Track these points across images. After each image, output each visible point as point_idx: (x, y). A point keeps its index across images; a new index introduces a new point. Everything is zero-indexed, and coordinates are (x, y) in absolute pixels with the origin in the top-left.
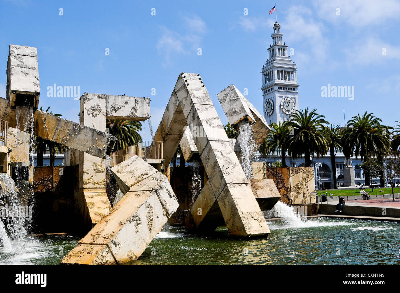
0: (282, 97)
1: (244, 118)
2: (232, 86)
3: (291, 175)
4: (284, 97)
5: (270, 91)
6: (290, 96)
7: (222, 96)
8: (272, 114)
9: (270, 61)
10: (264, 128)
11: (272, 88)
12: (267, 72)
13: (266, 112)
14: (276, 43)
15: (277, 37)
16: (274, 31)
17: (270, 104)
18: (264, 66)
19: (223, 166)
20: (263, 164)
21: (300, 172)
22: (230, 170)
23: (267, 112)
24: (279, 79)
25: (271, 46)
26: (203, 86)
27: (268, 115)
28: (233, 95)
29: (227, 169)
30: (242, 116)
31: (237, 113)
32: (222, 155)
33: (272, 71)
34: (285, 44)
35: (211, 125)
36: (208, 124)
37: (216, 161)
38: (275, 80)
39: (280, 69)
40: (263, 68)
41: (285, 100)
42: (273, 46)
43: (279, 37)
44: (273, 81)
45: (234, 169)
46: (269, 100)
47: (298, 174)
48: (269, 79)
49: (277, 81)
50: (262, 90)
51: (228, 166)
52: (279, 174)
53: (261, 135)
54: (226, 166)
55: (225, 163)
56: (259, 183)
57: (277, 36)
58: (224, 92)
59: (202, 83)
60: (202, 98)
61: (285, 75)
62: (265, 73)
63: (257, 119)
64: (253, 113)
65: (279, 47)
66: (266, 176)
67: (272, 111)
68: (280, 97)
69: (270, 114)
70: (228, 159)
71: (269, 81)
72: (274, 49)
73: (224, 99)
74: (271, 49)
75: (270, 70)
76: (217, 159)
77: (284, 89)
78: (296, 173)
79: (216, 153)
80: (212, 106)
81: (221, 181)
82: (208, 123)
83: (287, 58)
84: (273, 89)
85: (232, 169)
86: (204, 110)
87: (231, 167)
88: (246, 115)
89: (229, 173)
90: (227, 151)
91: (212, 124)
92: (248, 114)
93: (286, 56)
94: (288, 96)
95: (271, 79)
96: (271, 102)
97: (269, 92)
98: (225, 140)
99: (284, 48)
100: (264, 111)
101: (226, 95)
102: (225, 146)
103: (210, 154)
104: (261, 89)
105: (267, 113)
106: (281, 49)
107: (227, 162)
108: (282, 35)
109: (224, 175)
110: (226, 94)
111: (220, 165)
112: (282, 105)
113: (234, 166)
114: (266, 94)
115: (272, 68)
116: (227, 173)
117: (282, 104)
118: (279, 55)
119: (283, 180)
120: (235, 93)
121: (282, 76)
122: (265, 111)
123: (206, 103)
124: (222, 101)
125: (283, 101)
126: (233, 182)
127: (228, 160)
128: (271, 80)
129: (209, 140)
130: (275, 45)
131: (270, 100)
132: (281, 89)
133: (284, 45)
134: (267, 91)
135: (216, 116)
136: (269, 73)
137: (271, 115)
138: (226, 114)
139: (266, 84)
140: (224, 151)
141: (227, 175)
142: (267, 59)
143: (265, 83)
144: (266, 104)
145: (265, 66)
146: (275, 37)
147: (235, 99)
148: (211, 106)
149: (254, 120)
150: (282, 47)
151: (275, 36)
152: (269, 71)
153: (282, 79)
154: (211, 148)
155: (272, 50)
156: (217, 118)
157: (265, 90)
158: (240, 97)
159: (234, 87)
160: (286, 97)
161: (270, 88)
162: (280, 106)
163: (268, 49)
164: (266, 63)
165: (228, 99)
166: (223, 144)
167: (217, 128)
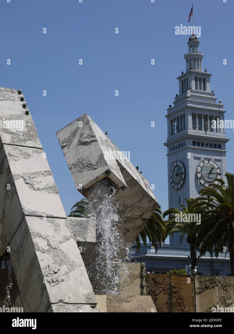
0: (199, 158)
1: (105, 176)
2: (85, 116)
3: (197, 291)
4: (203, 159)
5: (179, 147)
6: (213, 158)
7: (65, 135)
8: (182, 186)
9: (180, 97)
11: (182, 142)
12: (175, 116)
13: (171, 183)
14: (191, 69)
15: (194, 59)
16: (188, 50)
17: (179, 169)
18: (170, 106)
19: (48, 266)
20: (140, 268)
21: (213, 287)
22: (60, 276)
23: (174, 182)
24: (194, 128)
25: (183, 73)
26: (27, 113)
27: (176, 187)
28: (87, 132)
29: (55, 273)
30: (99, 172)
31: (91, 166)
32: (49, 245)
33: (184, 115)
34: (206, 71)
35: (32, 186)
36: (27, 183)
37: (35, 257)
38: (189, 130)
39: (197, 112)
40: (169, 110)
41: (204, 163)
42: (186, 74)
43: (199, 58)
44: (185, 131)
45: (71, 274)
46: (177, 162)
47: (210, 289)
48: (178, 127)
49: (191, 131)
50: (167, 146)
51: (59, 268)
52: (175, 287)
54: (54, 267)
55: (53, 261)
56: (124, 304)
57: (194, 57)
58: (68, 128)
59: (24, 106)
60: (21, 134)
61: (205, 123)
62: (172, 118)
63: (132, 182)
64: (123, 169)
65: (197, 76)
66: (145, 291)
67: (182, 181)
68: (196, 158)
69: (179, 186)
70: (59, 254)
71: (178, 131)
72: (187, 79)
73: (69, 141)
74: (183, 79)
75: (181, 114)
76: (38, 253)
77: (202, 145)
78: (207, 288)
79: (36, 240)
80: (39, 151)
81: (41, 299)
82: (28, 181)
83: (208, 94)
84: (185, 144)
85: (66, 273)
86: (22, 156)
87: (64, 268)
88: (108, 172)
89: (58, 281)
90: (59, 237)
91: (35, 183)
92: (112, 170)
93: (208, 90)
94: (209, 157)
95: (182, 127)
96: (181, 165)
97: (178, 149)
98: (61, 217)
99: (204, 77)
100: (169, 180)
101: (74, 134)
102: (57, 228)
103: (25, 243)
104: (165, 144)
105: (173, 185)
106: (200, 79)
107: (57, 258)
108: (202, 57)
109: (47, 285)
110: (73, 130)
111: (42, 265)
112: (199, 173)
113: (72, 266)
114: (172, 152)
115: (184, 109)
116: (55, 280)
117: (199, 169)
118: (196, 88)
119: (181, 299)
120: (90, 129)
121: (200, 123)
122: (171, 180)
123: (29, 143)
124: (65, 144)
125: (202, 164)
126: (64, 301)
127: (59, 256)
128: (182, 130)
129: (26, 213)
130: (189, 72)
131: (179, 163)
132: (198, 144)
133: (204, 72)
134: (174, 147)
135: (46, 170)
136: (178, 118)
137: (180, 188)
138: (71, 168)
139: (173, 136)
140: (53, 237)
141: (54, 286)
142: (177, 95)
143: (172, 134)
144: (172, 170)
145: (173, 105)
146: (190, 59)
147: (89, 140)
148: (38, 150)
149: (124, 181)
150: (200, 76)
151: (190, 57)
152: (178, 115)
153: (200, 129)
154: (27, 229)
155: (185, 80)
156: (48, 173)
157: (172, 146)
158: (98, 138)
159: (90, 119)
160: (205, 159)
161: (180, 143)
162: (197, 173)
163: (178, 78)
164: (174, 100)
165: (76, 141)
166: (52, 223)
167: (44, 192)
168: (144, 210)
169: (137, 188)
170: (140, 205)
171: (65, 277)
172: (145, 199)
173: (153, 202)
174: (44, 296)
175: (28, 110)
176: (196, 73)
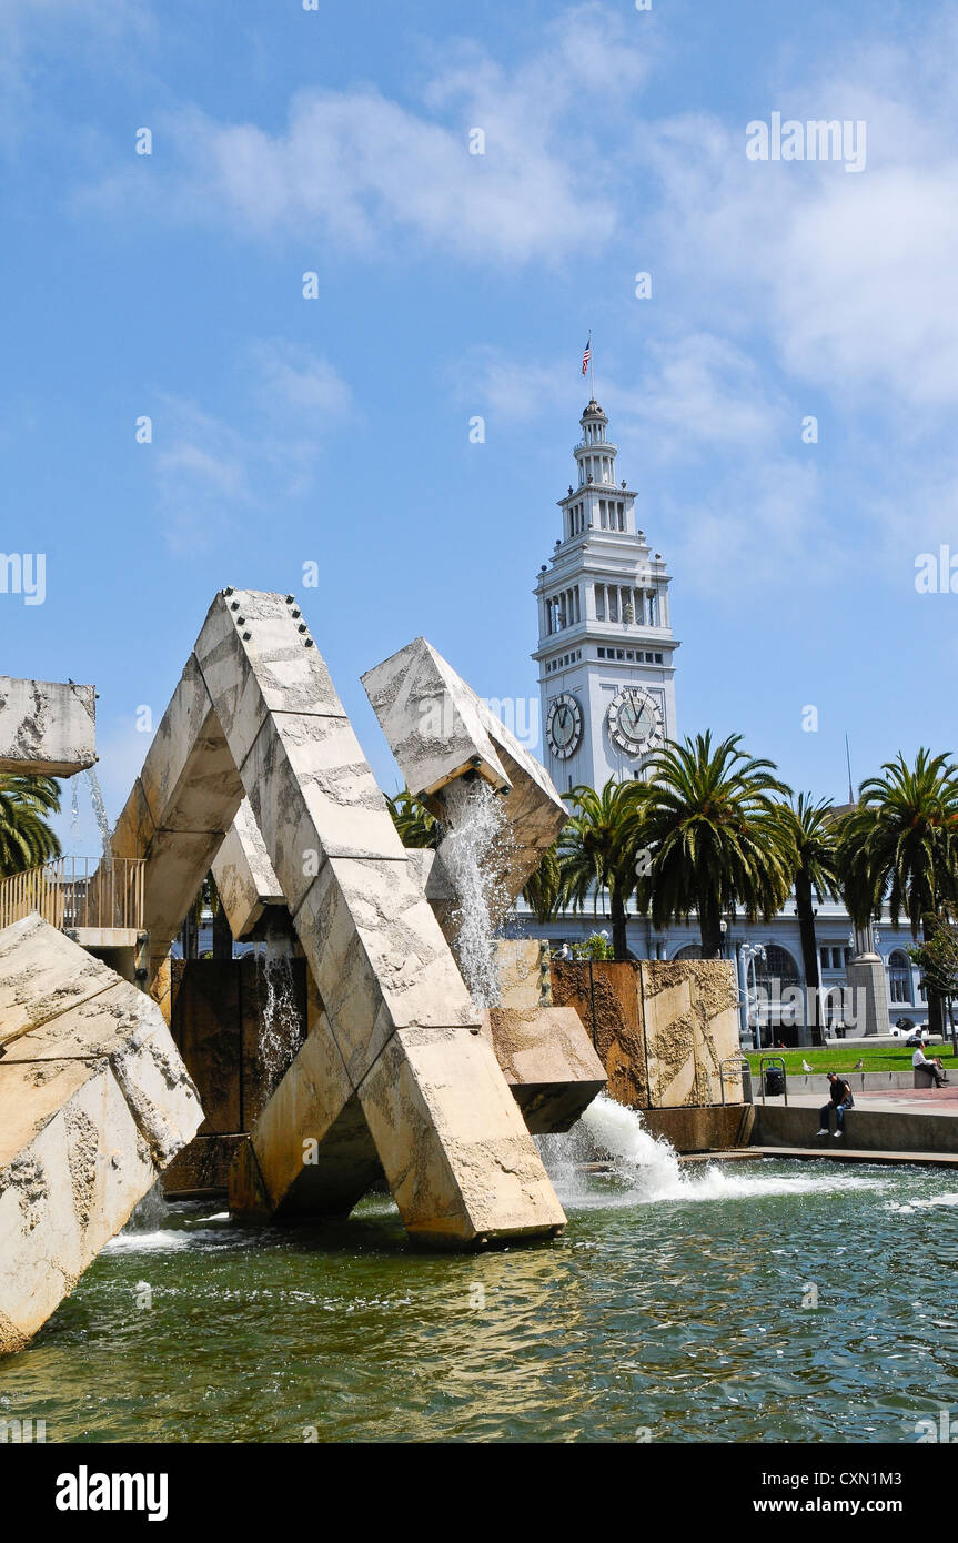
0: (612, 687)
1: (467, 767)
2: (418, 643)
3: (647, 992)
4: (621, 690)
5: (567, 663)
6: (645, 685)
7: (379, 682)
8: (575, 752)
9: (568, 547)
10: (543, 810)
11: (574, 650)
12: (556, 591)
13: (551, 745)
14: (590, 480)
15: (597, 458)
16: (582, 436)
17: (566, 712)
18: (544, 568)
19: (384, 956)
20: (538, 950)
21: (681, 982)
22: (408, 974)
23: (557, 744)
24: (601, 618)
25: (571, 491)
26: (309, 644)
27: (561, 755)
28: (426, 678)
29: (398, 969)
30: (457, 761)
31: (438, 748)
32: (380, 914)
33: (577, 587)
34: (624, 485)
35: (336, 798)
36: (324, 792)
37: (357, 939)
38: (588, 623)
39: (607, 581)
40: (541, 576)
41: (624, 698)
42: (580, 494)
43: (604, 457)
44: (580, 624)
45: (427, 970)
46: (562, 697)
47: (673, 986)
48: (563, 617)
49: (594, 626)
50: (538, 659)
51: (403, 959)
52: (600, 986)
53: (533, 837)
54: (395, 958)
55: (392, 947)
56: (525, 1024)
57: (596, 454)
58: (387, 667)
59: (302, 629)
60: (302, 689)
61: (624, 605)
62: (550, 595)
63: (518, 773)
64: (500, 749)
65: (604, 497)
66: (549, 996)
67: (576, 741)
68: (605, 687)
69: (569, 752)
70: (403, 931)
71: (564, 627)
72: (582, 503)
73: (390, 695)
74: (572, 505)
75: (570, 585)
76: (361, 931)
77: (620, 656)
78: (666, 984)
79: (356, 906)
80: (341, 722)
81: (375, 1019)
82: (327, 787)
83: (631, 538)
84: (580, 656)
85: (418, 969)
86: (309, 735)
87: (412, 960)
88: (475, 759)
89: (404, 985)
90: (397, 899)
91: (340, 791)
92: (484, 756)
93: (631, 529)
94: (635, 683)
95: (572, 616)
96: (573, 704)
97: (564, 668)
98: (396, 857)
99: (619, 499)
100: (545, 739)
101: (398, 680)
102: (392, 881)
103: (332, 911)
104: (535, 657)
105: (554, 748)
106: (611, 504)
107: (397, 941)
108: (613, 452)
109: (385, 992)
110: (395, 673)
111: (372, 954)
112: (614, 720)
113: (427, 956)
114: (552, 673)
115: (576, 575)
116: (399, 984)
117: (613, 713)
118: (604, 527)
119: (615, 1010)
120: (433, 670)
121: (614, 607)
122: (551, 740)
123: (320, 708)
124: (380, 702)
125: (619, 701)
126: (420, 1023)
127: (400, 935)
128: (572, 623)
129: (330, 852)
130: (586, 489)
131: (566, 699)
132: (611, 655)
133: (620, 488)
134: (554, 663)
135: (358, 762)
136: (562, 595)
137: (571, 756)
138: (396, 753)
139: (552, 637)
140: (387, 898)
141: (398, 995)
142: (559, 542)
143: (551, 633)
144: (552, 716)
145: (550, 567)
146: (588, 459)
147: (433, 692)
148: (338, 720)
149: (505, 776)
150: (612, 498)
151: (587, 454)
152: (564, 588)
153: (614, 619)
154: (335, 886)
155: (577, 507)
156: (362, 769)
157: (550, 661)
158: (450, 688)
159: (430, 648)
160: (627, 688)
161: (569, 653)
162: (608, 720)
163: (560, 504)
164: (553, 554)
165: (403, 695)
166: (382, 870)
167: (359, 809)
168: (540, 830)
169: (527, 785)
170: (531, 820)
171: (415, 977)
172: (543, 806)
173: (558, 814)
174: (380, 1015)
175: (310, 637)
176: (601, 491)
